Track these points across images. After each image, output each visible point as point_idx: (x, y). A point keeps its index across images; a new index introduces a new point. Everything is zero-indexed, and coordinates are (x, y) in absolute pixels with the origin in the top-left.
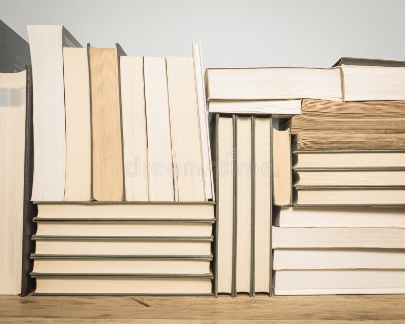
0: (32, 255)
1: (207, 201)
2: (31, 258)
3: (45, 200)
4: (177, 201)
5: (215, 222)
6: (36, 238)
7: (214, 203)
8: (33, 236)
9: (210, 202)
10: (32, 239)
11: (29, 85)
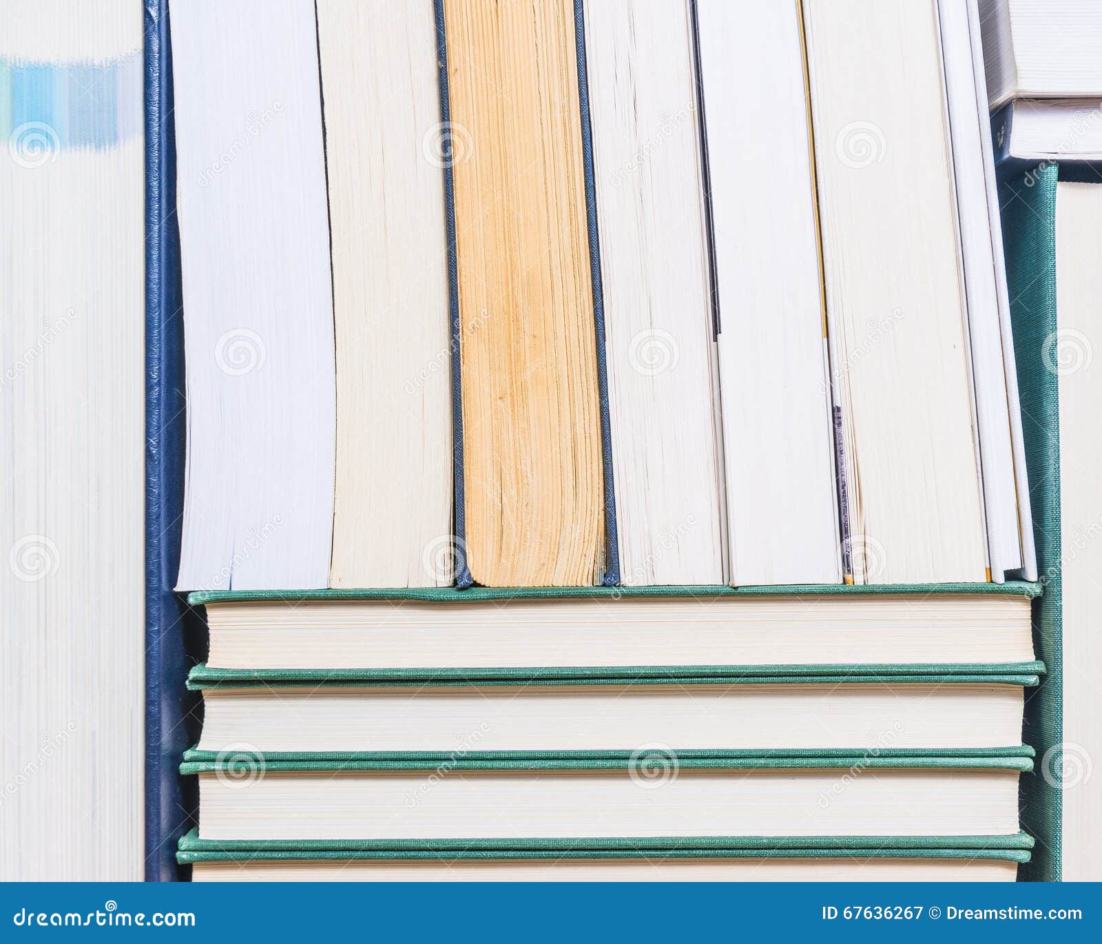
0: (184, 842)
1: (999, 578)
2: (182, 856)
3: (243, 585)
4: (859, 580)
5: (1042, 677)
6: (202, 766)
7: (1037, 590)
8: (188, 754)
9: (1015, 585)
10: (185, 768)
11: (155, 48)
